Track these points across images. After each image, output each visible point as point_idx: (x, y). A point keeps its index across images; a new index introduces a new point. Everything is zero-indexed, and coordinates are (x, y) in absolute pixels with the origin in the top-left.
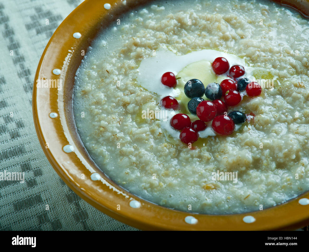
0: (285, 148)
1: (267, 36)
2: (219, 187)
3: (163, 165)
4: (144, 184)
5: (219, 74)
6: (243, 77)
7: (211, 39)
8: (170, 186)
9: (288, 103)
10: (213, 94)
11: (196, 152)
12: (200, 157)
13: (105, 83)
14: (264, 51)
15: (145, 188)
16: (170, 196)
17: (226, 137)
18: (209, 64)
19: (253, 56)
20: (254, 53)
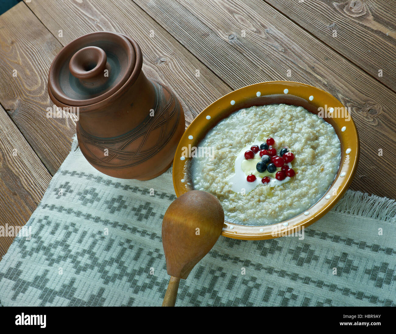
0: (310, 134)
1: (235, 134)
2: (323, 165)
3: (303, 187)
4: (313, 196)
5: (254, 157)
6: (259, 147)
7: (229, 158)
8: (317, 185)
9: (281, 130)
10: (268, 158)
11: (299, 172)
12: (303, 171)
13: (242, 209)
14: (245, 136)
15: (316, 196)
16: (323, 186)
17: (295, 158)
18: (245, 160)
19: (247, 141)
20: (246, 140)
